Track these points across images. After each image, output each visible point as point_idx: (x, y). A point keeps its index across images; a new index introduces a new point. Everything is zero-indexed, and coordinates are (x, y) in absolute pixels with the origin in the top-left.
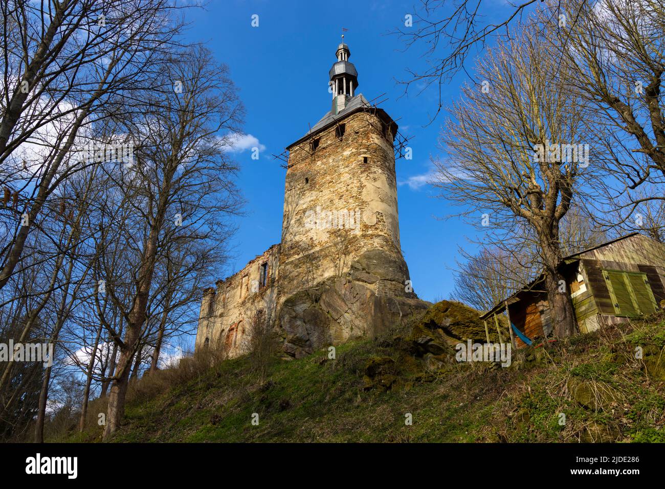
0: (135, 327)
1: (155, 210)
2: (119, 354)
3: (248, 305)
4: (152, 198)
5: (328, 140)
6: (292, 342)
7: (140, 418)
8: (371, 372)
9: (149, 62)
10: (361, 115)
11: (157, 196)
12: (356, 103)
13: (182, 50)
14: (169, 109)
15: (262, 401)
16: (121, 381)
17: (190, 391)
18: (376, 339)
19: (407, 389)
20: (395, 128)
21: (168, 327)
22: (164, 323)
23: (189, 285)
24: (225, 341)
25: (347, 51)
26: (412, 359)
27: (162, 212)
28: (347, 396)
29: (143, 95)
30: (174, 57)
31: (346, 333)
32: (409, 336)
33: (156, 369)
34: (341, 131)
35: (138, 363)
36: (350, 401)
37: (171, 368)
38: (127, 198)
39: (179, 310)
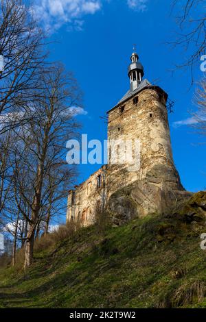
0: (36, 211)
1: (41, 151)
2: (29, 226)
3: (92, 198)
4: (39, 144)
5: (129, 106)
6: (117, 217)
7: (42, 258)
8: (162, 232)
9: (33, 74)
10: (146, 91)
11: (42, 143)
12: (144, 84)
13: (49, 66)
14: (45, 97)
15: (103, 249)
16: (31, 240)
17: (64, 244)
18: (163, 214)
19: (183, 241)
20: (166, 96)
21: (52, 211)
22: (50, 209)
23: (61, 189)
24: (81, 218)
25: (136, 56)
26: (184, 225)
27: (45, 151)
28: (149, 245)
29: (32, 92)
30: (45, 70)
31: (146, 212)
32: (182, 212)
33: (47, 233)
34: (136, 101)
35: (38, 230)
36: (151, 248)
37: (55, 232)
38: (27, 145)
39: (56, 202)
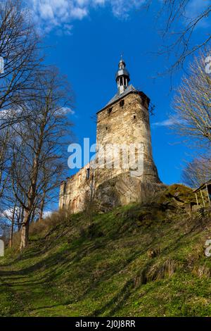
0: (32, 200)
1: (37, 146)
2: (25, 212)
3: (82, 188)
4: (35, 140)
5: (116, 108)
6: (103, 205)
7: (36, 240)
8: (141, 218)
9: (30, 75)
10: (131, 95)
11: (37, 139)
12: (129, 89)
13: (45, 69)
14: (41, 98)
15: (90, 233)
16: (27, 224)
17: (56, 228)
18: (142, 203)
19: (158, 226)
20: (148, 100)
21: (46, 199)
22: (44, 197)
23: (54, 180)
24: (71, 205)
25: (124, 63)
26: (160, 212)
27: (40, 147)
28: (129, 229)
29: (29, 92)
30: (41, 72)
31: (128, 201)
32: (158, 202)
33: (41, 218)
34: (122, 104)
35: (33, 216)
36: (131, 232)
37: (48, 218)
38: (24, 141)
39: (50, 192)
